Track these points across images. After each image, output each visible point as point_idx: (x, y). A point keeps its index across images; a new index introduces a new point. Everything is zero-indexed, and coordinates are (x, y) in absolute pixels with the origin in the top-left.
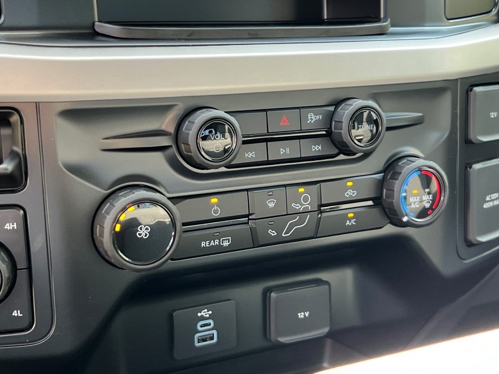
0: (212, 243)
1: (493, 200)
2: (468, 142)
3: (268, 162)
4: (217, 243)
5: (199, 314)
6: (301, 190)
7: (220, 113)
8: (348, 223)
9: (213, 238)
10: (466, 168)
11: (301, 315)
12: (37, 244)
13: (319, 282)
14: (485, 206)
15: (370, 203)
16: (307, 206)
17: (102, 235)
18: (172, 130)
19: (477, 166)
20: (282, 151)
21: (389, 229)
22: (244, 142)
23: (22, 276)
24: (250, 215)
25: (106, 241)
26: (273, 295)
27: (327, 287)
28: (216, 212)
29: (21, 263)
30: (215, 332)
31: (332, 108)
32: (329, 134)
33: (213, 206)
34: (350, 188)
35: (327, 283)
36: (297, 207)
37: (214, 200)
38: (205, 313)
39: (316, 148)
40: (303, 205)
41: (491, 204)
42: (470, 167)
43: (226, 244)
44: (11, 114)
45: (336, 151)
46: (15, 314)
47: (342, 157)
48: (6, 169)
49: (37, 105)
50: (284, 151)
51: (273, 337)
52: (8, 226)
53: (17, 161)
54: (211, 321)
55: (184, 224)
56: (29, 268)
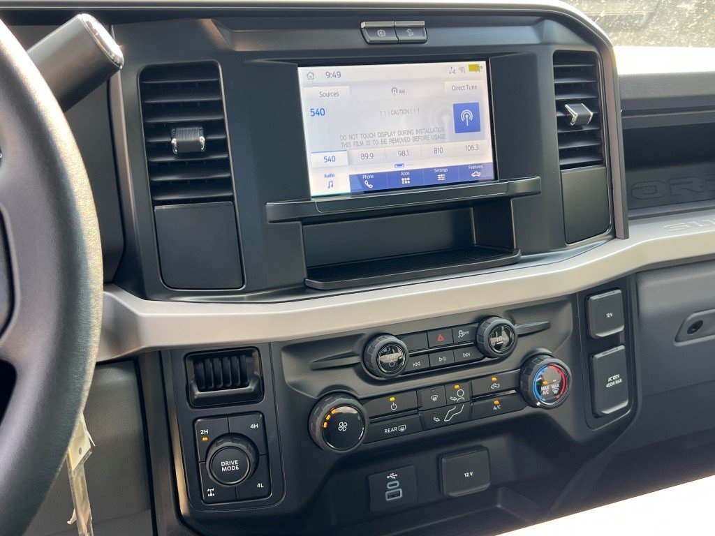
0: (392, 430)
1: (615, 380)
2: (588, 338)
3: (430, 368)
4: (396, 429)
5: (388, 477)
6: (457, 387)
7: (392, 339)
8: (495, 408)
9: (392, 426)
10: (589, 357)
11: (467, 475)
12: (272, 437)
13: (480, 448)
14: (607, 386)
15: (514, 391)
16: (462, 397)
17: (315, 430)
18: (360, 352)
19: (598, 356)
20: (440, 359)
21: (528, 410)
22: (411, 356)
23: (263, 459)
24: (418, 407)
25: (318, 434)
26: (444, 460)
27: (486, 452)
28: (394, 407)
29: (262, 451)
30: (401, 490)
31: (476, 325)
32: (476, 344)
33: (392, 402)
34: (495, 382)
35: (486, 448)
36: (455, 399)
37: (392, 399)
38: (392, 476)
39: (467, 355)
40: (458, 398)
41: (613, 383)
42: (593, 357)
43: (402, 430)
44: (253, 351)
45: (482, 356)
46: (259, 485)
47: (487, 359)
48: (250, 389)
49: (269, 344)
50: (442, 359)
51: (445, 492)
52: (253, 426)
53: (257, 381)
54: (397, 482)
55: (370, 418)
56: (267, 454)
